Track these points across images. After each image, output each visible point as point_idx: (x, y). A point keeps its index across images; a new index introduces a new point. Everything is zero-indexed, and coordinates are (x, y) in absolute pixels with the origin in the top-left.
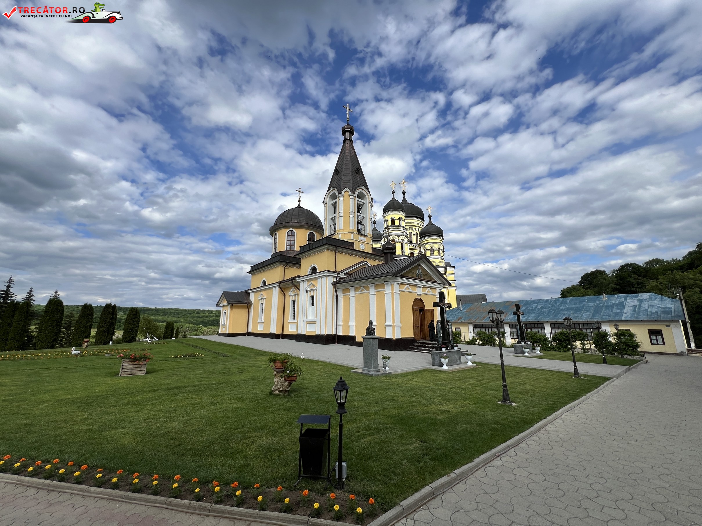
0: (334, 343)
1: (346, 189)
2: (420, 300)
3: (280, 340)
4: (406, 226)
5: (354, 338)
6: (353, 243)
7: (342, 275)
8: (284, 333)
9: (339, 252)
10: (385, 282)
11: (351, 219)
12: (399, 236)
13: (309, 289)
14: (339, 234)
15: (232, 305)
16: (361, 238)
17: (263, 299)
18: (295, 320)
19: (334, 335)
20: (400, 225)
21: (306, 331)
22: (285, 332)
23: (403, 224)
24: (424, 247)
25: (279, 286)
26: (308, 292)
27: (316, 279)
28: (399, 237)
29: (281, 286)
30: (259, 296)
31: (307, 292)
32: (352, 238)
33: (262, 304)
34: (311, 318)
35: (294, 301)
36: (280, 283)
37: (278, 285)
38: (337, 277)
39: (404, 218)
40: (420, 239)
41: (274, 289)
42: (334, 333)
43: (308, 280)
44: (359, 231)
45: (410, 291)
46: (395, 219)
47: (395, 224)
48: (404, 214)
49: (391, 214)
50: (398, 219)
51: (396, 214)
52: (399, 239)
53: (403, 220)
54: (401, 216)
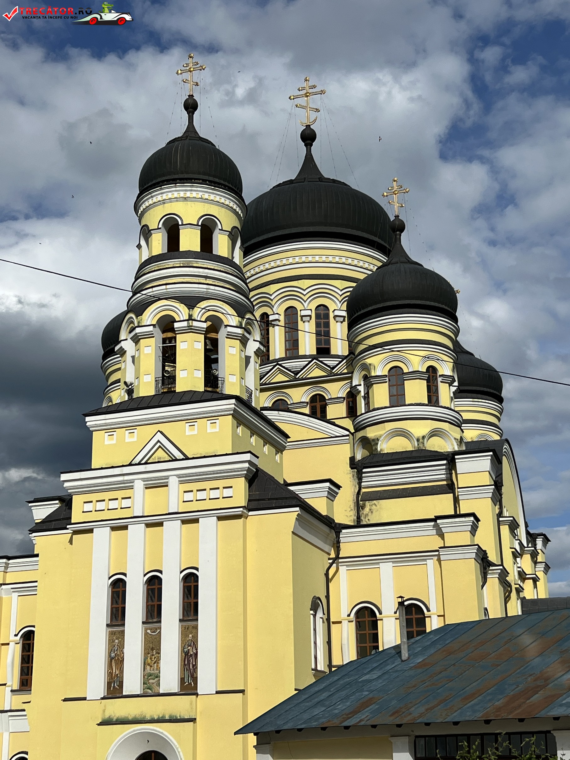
12: (192, 301)
20: (205, 254)
28: (191, 307)
46: (180, 223)
47: (184, 246)
48: (231, 204)
49: (164, 202)
50: (198, 225)
51: (185, 199)
52: (190, 316)
53: (222, 230)
54: (214, 210)
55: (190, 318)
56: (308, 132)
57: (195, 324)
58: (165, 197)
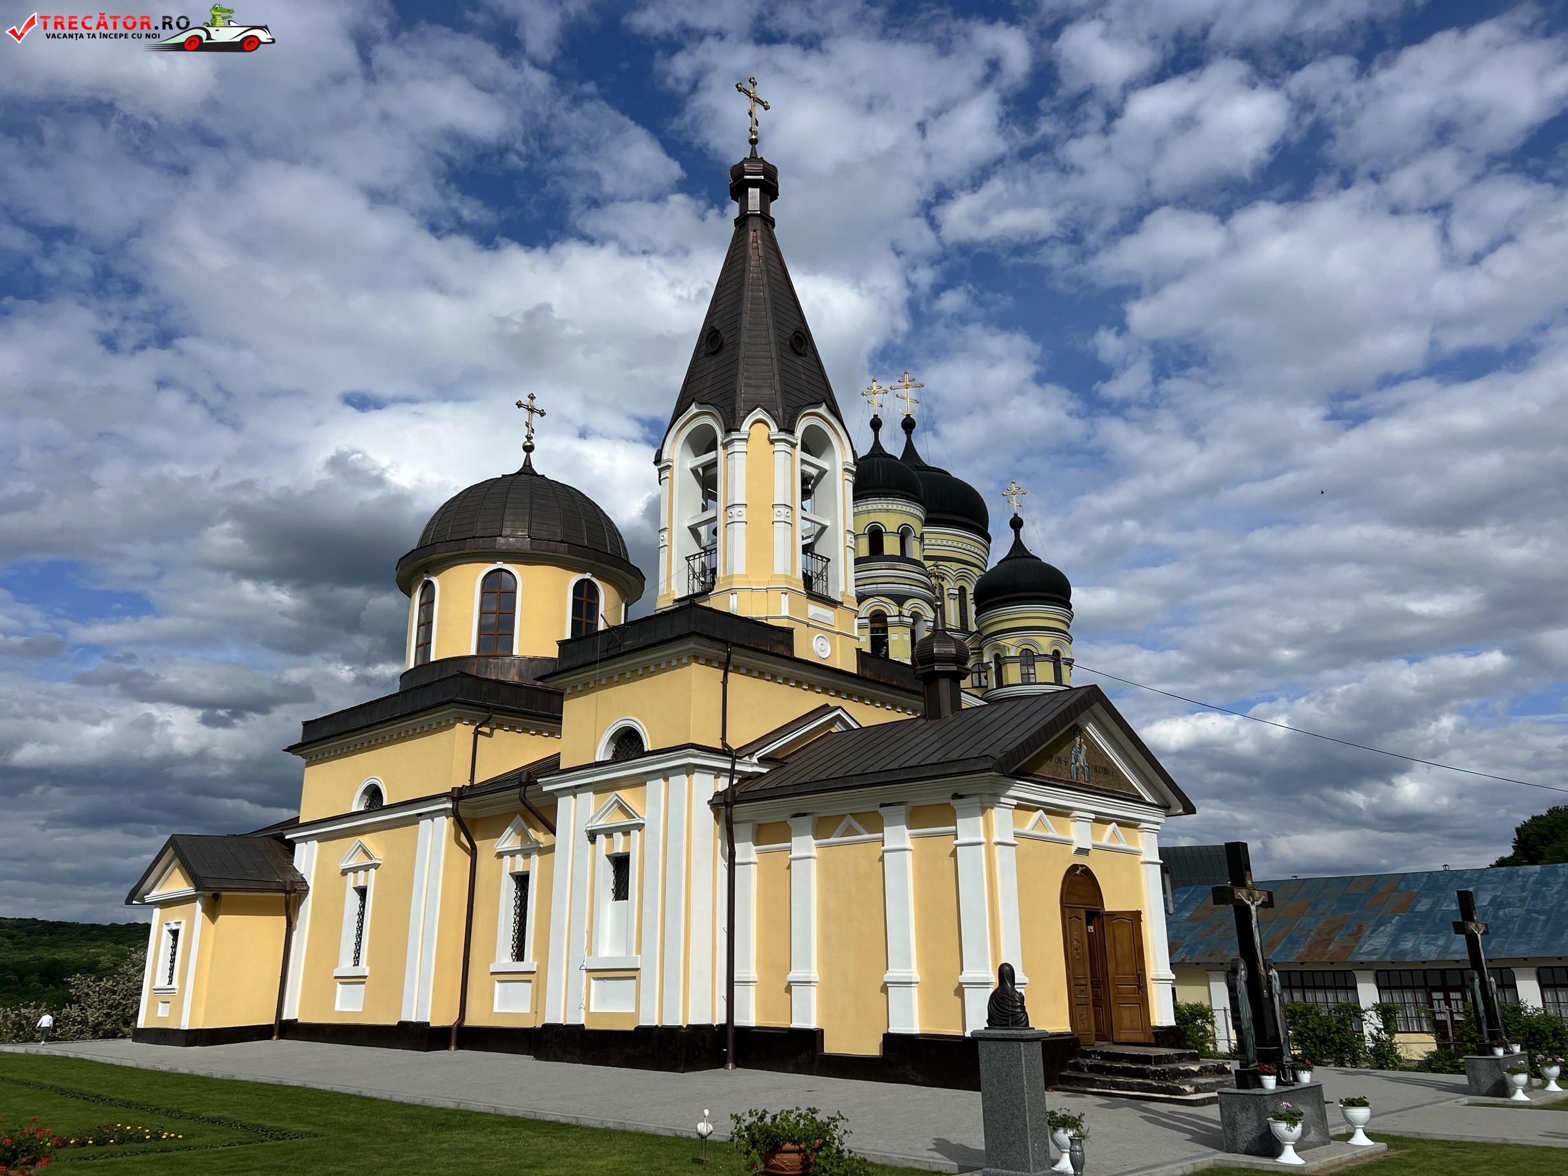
0: (722, 1064)
1: (759, 414)
2: (1087, 872)
3: (453, 1055)
4: (927, 558)
5: (813, 1038)
6: (789, 632)
7: (749, 766)
8: (470, 1022)
9: (737, 669)
10: (956, 796)
11: (781, 534)
12: (900, 599)
13: (602, 823)
14: (732, 591)
15: (216, 897)
16: (815, 610)
17: (366, 868)
18: (530, 962)
19: (721, 1026)
20: (903, 558)
21: (589, 1015)
22: (474, 1019)
23: (915, 552)
24: (997, 647)
25: (455, 814)
26: (601, 838)
27: (639, 781)
28: (900, 604)
29: (462, 812)
30: (346, 852)
31: (592, 836)
32: (785, 612)
33: (362, 892)
34: (608, 951)
35: (522, 880)
36: (457, 795)
37: (450, 806)
38: (732, 773)
39: (917, 527)
40: (977, 613)
41: (425, 824)
42: (721, 1019)
43: (600, 788)
44: (808, 580)
45: (1050, 834)
46: (884, 531)
47: (887, 550)
48: (918, 513)
49: (869, 512)
50: (898, 533)
51: (887, 510)
52: (900, 612)
53: (915, 537)
54: (909, 520)
55: (900, 615)
56: (908, 421)
57: (905, 619)
58: (870, 507)
